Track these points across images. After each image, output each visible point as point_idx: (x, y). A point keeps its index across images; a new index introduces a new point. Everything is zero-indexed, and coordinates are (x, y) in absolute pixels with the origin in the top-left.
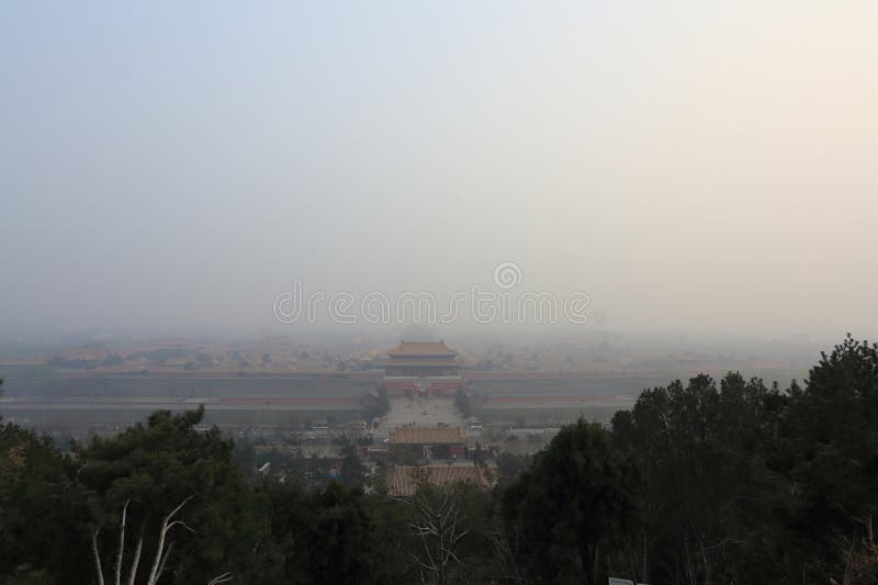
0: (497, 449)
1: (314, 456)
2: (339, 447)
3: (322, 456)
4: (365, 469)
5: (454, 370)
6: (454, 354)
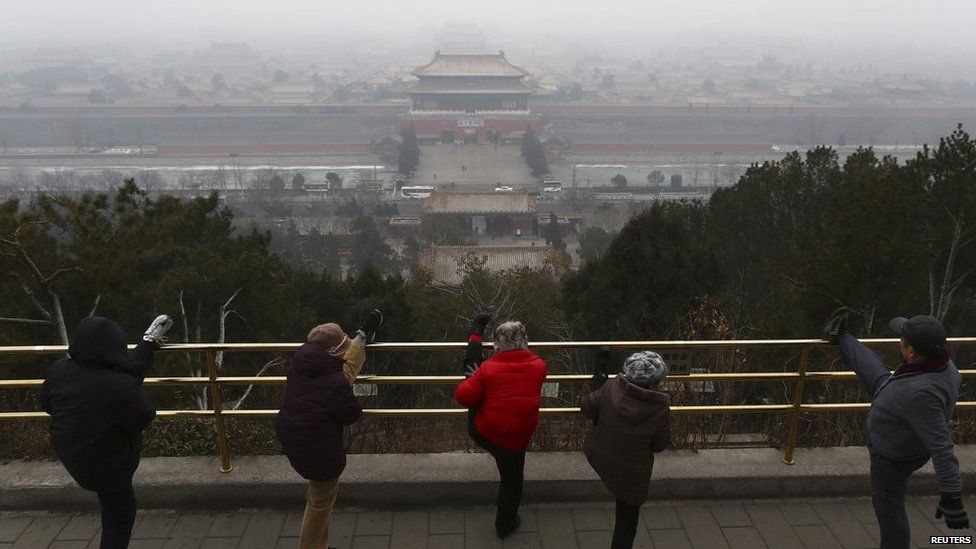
0: (581, 222)
1: (315, 231)
2: (349, 220)
3: (324, 231)
4: (387, 249)
5: (520, 101)
6: (520, 74)
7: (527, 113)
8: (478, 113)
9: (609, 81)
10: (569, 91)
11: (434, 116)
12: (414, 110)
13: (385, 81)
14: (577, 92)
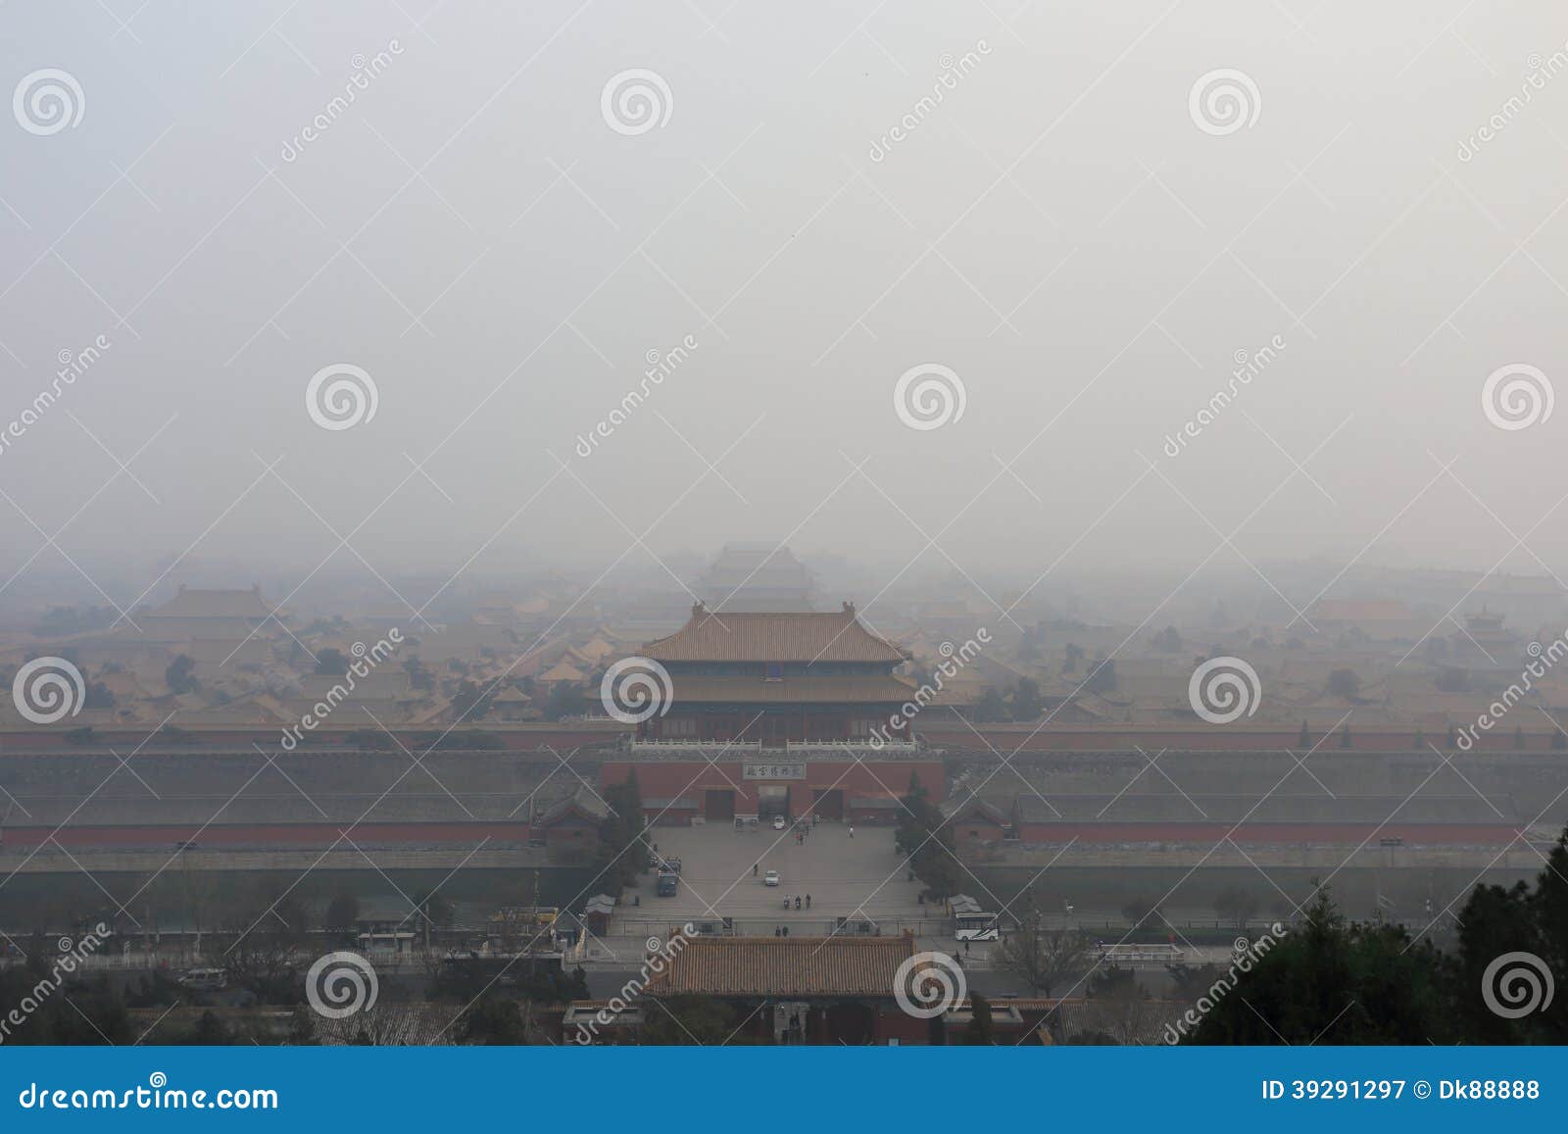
6: (889, 657)
7: (911, 747)
8: (791, 747)
9: (1104, 678)
10: (1009, 698)
11: (687, 754)
12: (639, 740)
13: (576, 676)
14: (1027, 700)
